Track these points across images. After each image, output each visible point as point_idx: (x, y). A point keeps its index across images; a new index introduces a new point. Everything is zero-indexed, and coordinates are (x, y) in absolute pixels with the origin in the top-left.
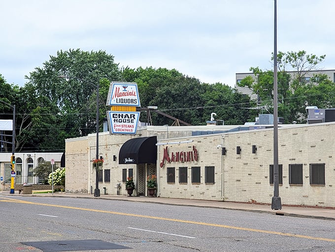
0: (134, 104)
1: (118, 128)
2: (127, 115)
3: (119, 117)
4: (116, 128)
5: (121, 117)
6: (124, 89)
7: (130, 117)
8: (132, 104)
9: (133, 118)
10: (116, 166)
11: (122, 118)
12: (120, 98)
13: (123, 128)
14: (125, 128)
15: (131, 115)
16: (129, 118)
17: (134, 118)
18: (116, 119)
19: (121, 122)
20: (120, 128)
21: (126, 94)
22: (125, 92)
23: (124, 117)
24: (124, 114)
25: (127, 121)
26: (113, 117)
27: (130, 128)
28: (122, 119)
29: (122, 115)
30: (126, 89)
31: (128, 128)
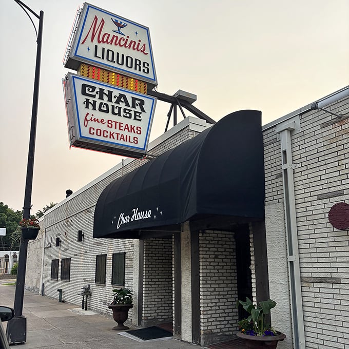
0: (142, 73)
1: (96, 125)
2: (124, 96)
3: (101, 98)
4: (91, 124)
5: (105, 98)
6: (116, 28)
7: (130, 103)
8: (137, 72)
9: (138, 109)
10: (83, 251)
11: (110, 100)
12: (107, 47)
13: (113, 130)
14: (117, 131)
15: (134, 99)
16: (127, 105)
17: (143, 110)
18: (91, 100)
19: (107, 111)
20: (104, 127)
21: (122, 43)
22: (120, 36)
23: (114, 100)
24: (116, 93)
25: (122, 113)
26: (84, 93)
27: (132, 135)
28: (110, 104)
29: (110, 93)
30: (122, 30)
31: (126, 133)
